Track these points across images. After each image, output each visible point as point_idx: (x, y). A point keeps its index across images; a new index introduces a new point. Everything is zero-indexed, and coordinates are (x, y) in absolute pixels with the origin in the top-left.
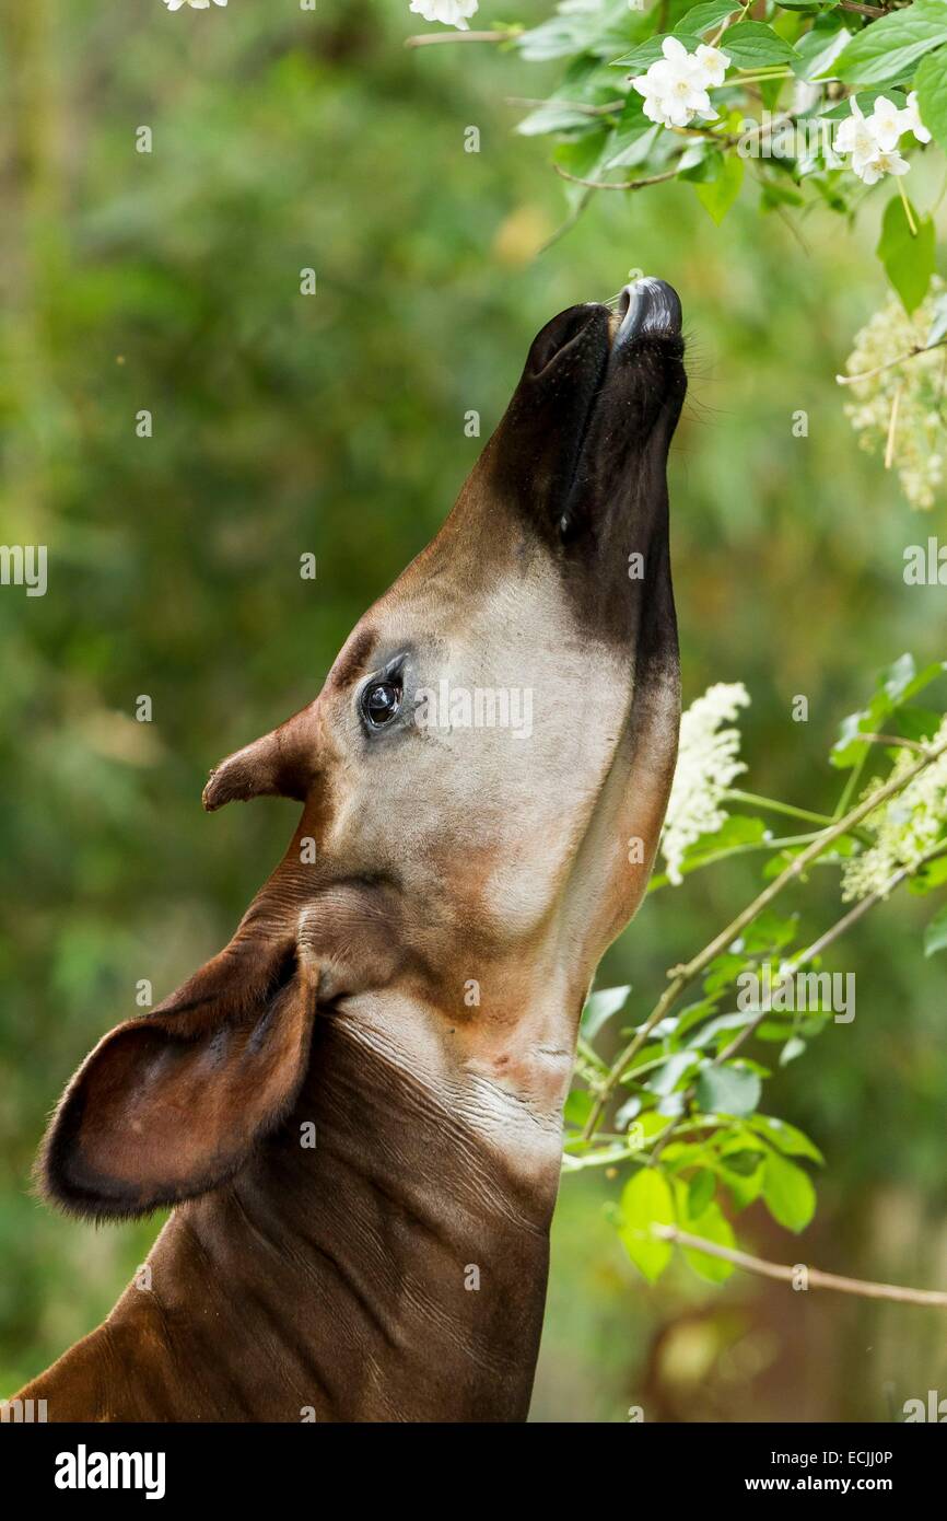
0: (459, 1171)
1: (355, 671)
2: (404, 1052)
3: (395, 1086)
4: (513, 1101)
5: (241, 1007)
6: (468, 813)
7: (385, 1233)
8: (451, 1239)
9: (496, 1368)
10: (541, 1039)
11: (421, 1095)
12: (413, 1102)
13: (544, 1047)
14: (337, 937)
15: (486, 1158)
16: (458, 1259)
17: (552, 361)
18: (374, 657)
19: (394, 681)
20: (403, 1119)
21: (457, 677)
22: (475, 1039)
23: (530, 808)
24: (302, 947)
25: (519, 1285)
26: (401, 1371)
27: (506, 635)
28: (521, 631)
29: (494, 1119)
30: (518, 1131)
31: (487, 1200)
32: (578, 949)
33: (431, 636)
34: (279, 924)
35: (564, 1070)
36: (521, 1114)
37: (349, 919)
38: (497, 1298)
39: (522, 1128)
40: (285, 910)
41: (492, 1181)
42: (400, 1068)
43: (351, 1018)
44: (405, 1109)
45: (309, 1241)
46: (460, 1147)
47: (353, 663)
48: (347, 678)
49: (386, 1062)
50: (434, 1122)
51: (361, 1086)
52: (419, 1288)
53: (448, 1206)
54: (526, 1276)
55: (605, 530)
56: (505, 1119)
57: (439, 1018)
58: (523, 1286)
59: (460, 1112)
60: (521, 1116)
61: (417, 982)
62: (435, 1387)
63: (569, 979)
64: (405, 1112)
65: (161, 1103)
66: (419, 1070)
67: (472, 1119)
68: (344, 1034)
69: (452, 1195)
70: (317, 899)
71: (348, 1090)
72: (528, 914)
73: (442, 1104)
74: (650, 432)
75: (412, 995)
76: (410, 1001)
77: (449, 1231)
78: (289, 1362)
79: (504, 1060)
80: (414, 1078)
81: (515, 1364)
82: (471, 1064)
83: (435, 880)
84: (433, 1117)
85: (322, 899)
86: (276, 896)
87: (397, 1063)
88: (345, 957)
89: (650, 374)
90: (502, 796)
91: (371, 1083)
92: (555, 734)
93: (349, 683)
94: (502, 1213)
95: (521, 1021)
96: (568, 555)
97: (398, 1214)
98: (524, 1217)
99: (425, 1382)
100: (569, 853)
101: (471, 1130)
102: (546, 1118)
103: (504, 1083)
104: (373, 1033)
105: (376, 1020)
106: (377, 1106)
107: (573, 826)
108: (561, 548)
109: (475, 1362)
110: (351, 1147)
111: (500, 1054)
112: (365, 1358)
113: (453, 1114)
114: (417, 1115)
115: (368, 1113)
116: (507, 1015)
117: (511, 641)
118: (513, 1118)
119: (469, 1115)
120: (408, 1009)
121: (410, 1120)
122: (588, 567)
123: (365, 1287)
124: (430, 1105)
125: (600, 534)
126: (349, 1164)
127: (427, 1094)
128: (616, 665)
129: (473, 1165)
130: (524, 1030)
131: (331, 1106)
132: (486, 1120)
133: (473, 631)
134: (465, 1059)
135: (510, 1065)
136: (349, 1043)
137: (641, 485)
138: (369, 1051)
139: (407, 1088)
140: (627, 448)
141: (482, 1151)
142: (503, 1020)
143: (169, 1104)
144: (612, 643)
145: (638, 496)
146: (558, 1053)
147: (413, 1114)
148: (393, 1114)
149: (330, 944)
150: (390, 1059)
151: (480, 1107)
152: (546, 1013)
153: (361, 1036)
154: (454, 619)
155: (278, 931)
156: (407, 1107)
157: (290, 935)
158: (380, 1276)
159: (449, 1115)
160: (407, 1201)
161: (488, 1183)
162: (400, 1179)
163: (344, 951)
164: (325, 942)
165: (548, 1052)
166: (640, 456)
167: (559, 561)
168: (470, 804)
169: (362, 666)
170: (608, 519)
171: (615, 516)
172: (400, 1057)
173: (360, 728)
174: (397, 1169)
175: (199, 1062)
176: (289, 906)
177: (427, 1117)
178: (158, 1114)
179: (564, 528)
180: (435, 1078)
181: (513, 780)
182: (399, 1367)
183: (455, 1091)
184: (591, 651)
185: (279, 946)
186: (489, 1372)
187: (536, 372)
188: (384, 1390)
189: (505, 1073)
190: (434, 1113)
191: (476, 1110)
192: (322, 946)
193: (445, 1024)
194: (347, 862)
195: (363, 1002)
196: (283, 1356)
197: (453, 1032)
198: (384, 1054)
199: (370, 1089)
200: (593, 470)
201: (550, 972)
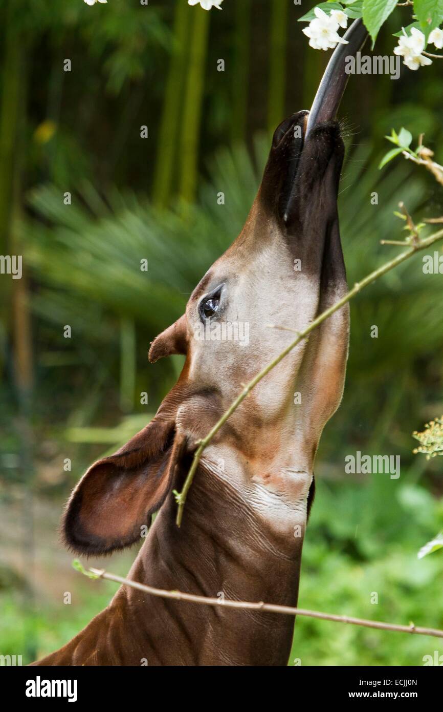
0: (248, 530)
1: (200, 292)
2: (226, 473)
3: (222, 490)
4: (273, 496)
5: (152, 454)
6: (246, 357)
7: (217, 561)
8: (244, 563)
9: (267, 625)
10: (288, 465)
11: (234, 493)
12: (230, 497)
13: (290, 469)
14: (193, 420)
15: (260, 524)
16: (247, 573)
17: (282, 140)
18: (210, 285)
19: (216, 297)
20: (225, 506)
21: (242, 293)
22: (256, 466)
23: (273, 354)
24: (178, 425)
25: (278, 585)
26: (219, 628)
27: (263, 272)
28: (269, 271)
29: (264, 505)
30: (276, 510)
31: (261, 544)
32: (308, 421)
33: (234, 274)
34: (169, 414)
35: (304, 480)
36: (278, 502)
37: (199, 411)
38: (266, 592)
39: (279, 509)
40: (172, 407)
41: (262, 534)
42: (225, 481)
43: (204, 458)
44: (226, 501)
45: (184, 566)
46: (249, 519)
47: (200, 289)
48: (196, 296)
49: (218, 478)
50: (239, 506)
51: (208, 491)
52: (229, 588)
53: (243, 547)
54: (282, 580)
55: (306, 220)
56: (269, 505)
57: (242, 456)
58: (280, 585)
59: (249, 501)
60: (278, 503)
61: (232, 439)
62: (235, 635)
63: (305, 436)
64: (226, 502)
65: (118, 500)
66: (233, 481)
67: (255, 505)
68: (202, 465)
69: (244, 542)
70: (186, 402)
71: (202, 492)
72: (274, 404)
73: (243, 497)
74: (324, 173)
75: (230, 446)
76: (229, 448)
77: (243, 559)
78: (172, 625)
79: (268, 476)
80: (231, 486)
81: (278, 623)
82: (255, 478)
83: (234, 389)
84: (239, 504)
85: (188, 402)
86: (170, 401)
87: (224, 479)
88: (198, 429)
89: (323, 144)
90: (261, 348)
91: (212, 489)
92: (284, 319)
93: (197, 298)
94: (269, 551)
95: (276, 457)
96: (289, 233)
97: (222, 552)
98: (281, 552)
99: (230, 633)
100: (293, 375)
101: (253, 510)
102: (292, 503)
103: (269, 487)
104: (213, 464)
105: (214, 458)
106: (214, 500)
107: (294, 363)
108: (286, 230)
109: (255, 622)
110: (204, 521)
111: (266, 473)
112: (206, 622)
113: (247, 502)
114: (232, 504)
115: (211, 504)
116: (269, 454)
117: (264, 275)
118: (273, 504)
119: (253, 503)
120: (229, 452)
121: (229, 506)
122: (299, 239)
123: (207, 588)
124: (237, 499)
125: (304, 222)
126: (202, 529)
127: (236, 493)
128: (312, 285)
129: (254, 527)
130: (278, 461)
131: (196, 501)
132: (260, 505)
133: (250, 271)
134: (252, 475)
135: (271, 478)
136: (203, 470)
137: (322, 199)
138: (211, 473)
139: (228, 491)
140: (313, 180)
141: (258, 520)
142: (267, 457)
143: (122, 500)
144: (310, 275)
145: (320, 204)
146: (299, 472)
147: (230, 503)
148: (221, 503)
149: (190, 423)
150: (221, 477)
151: (257, 499)
152: (290, 453)
153: (208, 466)
154: (243, 266)
155: (168, 418)
156: (227, 499)
157: (173, 419)
158: (214, 583)
159: (246, 503)
160: (225, 546)
161: (261, 536)
162: (223, 534)
163: (197, 426)
164: (188, 422)
165: (293, 472)
166: (320, 184)
167: (285, 236)
168: (247, 352)
169: (204, 290)
170: (307, 216)
171: (310, 213)
172: (225, 475)
173: (200, 319)
174: (222, 530)
175: (137, 480)
176: (174, 405)
177: (236, 504)
178: (116, 505)
179: (286, 220)
180: (241, 486)
181: (264, 341)
182: (219, 626)
183: (248, 491)
184: (300, 279)
185: (168, 425)
186: (263, 627)
187: (276, 146)
188: (213, 638)
189: (268, 482)
190: (238, 502)
191: (256, 500)
192: (186, 424)
193: (244, 459)
194: (198, 383)
195: (209, 450)
196: (170, 622)
197: (248, 463)
198: (217, 474)
199: (211, 491)
200: (299, 191)
201: (292, 433)
